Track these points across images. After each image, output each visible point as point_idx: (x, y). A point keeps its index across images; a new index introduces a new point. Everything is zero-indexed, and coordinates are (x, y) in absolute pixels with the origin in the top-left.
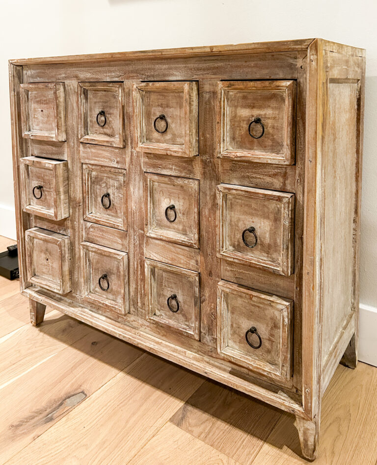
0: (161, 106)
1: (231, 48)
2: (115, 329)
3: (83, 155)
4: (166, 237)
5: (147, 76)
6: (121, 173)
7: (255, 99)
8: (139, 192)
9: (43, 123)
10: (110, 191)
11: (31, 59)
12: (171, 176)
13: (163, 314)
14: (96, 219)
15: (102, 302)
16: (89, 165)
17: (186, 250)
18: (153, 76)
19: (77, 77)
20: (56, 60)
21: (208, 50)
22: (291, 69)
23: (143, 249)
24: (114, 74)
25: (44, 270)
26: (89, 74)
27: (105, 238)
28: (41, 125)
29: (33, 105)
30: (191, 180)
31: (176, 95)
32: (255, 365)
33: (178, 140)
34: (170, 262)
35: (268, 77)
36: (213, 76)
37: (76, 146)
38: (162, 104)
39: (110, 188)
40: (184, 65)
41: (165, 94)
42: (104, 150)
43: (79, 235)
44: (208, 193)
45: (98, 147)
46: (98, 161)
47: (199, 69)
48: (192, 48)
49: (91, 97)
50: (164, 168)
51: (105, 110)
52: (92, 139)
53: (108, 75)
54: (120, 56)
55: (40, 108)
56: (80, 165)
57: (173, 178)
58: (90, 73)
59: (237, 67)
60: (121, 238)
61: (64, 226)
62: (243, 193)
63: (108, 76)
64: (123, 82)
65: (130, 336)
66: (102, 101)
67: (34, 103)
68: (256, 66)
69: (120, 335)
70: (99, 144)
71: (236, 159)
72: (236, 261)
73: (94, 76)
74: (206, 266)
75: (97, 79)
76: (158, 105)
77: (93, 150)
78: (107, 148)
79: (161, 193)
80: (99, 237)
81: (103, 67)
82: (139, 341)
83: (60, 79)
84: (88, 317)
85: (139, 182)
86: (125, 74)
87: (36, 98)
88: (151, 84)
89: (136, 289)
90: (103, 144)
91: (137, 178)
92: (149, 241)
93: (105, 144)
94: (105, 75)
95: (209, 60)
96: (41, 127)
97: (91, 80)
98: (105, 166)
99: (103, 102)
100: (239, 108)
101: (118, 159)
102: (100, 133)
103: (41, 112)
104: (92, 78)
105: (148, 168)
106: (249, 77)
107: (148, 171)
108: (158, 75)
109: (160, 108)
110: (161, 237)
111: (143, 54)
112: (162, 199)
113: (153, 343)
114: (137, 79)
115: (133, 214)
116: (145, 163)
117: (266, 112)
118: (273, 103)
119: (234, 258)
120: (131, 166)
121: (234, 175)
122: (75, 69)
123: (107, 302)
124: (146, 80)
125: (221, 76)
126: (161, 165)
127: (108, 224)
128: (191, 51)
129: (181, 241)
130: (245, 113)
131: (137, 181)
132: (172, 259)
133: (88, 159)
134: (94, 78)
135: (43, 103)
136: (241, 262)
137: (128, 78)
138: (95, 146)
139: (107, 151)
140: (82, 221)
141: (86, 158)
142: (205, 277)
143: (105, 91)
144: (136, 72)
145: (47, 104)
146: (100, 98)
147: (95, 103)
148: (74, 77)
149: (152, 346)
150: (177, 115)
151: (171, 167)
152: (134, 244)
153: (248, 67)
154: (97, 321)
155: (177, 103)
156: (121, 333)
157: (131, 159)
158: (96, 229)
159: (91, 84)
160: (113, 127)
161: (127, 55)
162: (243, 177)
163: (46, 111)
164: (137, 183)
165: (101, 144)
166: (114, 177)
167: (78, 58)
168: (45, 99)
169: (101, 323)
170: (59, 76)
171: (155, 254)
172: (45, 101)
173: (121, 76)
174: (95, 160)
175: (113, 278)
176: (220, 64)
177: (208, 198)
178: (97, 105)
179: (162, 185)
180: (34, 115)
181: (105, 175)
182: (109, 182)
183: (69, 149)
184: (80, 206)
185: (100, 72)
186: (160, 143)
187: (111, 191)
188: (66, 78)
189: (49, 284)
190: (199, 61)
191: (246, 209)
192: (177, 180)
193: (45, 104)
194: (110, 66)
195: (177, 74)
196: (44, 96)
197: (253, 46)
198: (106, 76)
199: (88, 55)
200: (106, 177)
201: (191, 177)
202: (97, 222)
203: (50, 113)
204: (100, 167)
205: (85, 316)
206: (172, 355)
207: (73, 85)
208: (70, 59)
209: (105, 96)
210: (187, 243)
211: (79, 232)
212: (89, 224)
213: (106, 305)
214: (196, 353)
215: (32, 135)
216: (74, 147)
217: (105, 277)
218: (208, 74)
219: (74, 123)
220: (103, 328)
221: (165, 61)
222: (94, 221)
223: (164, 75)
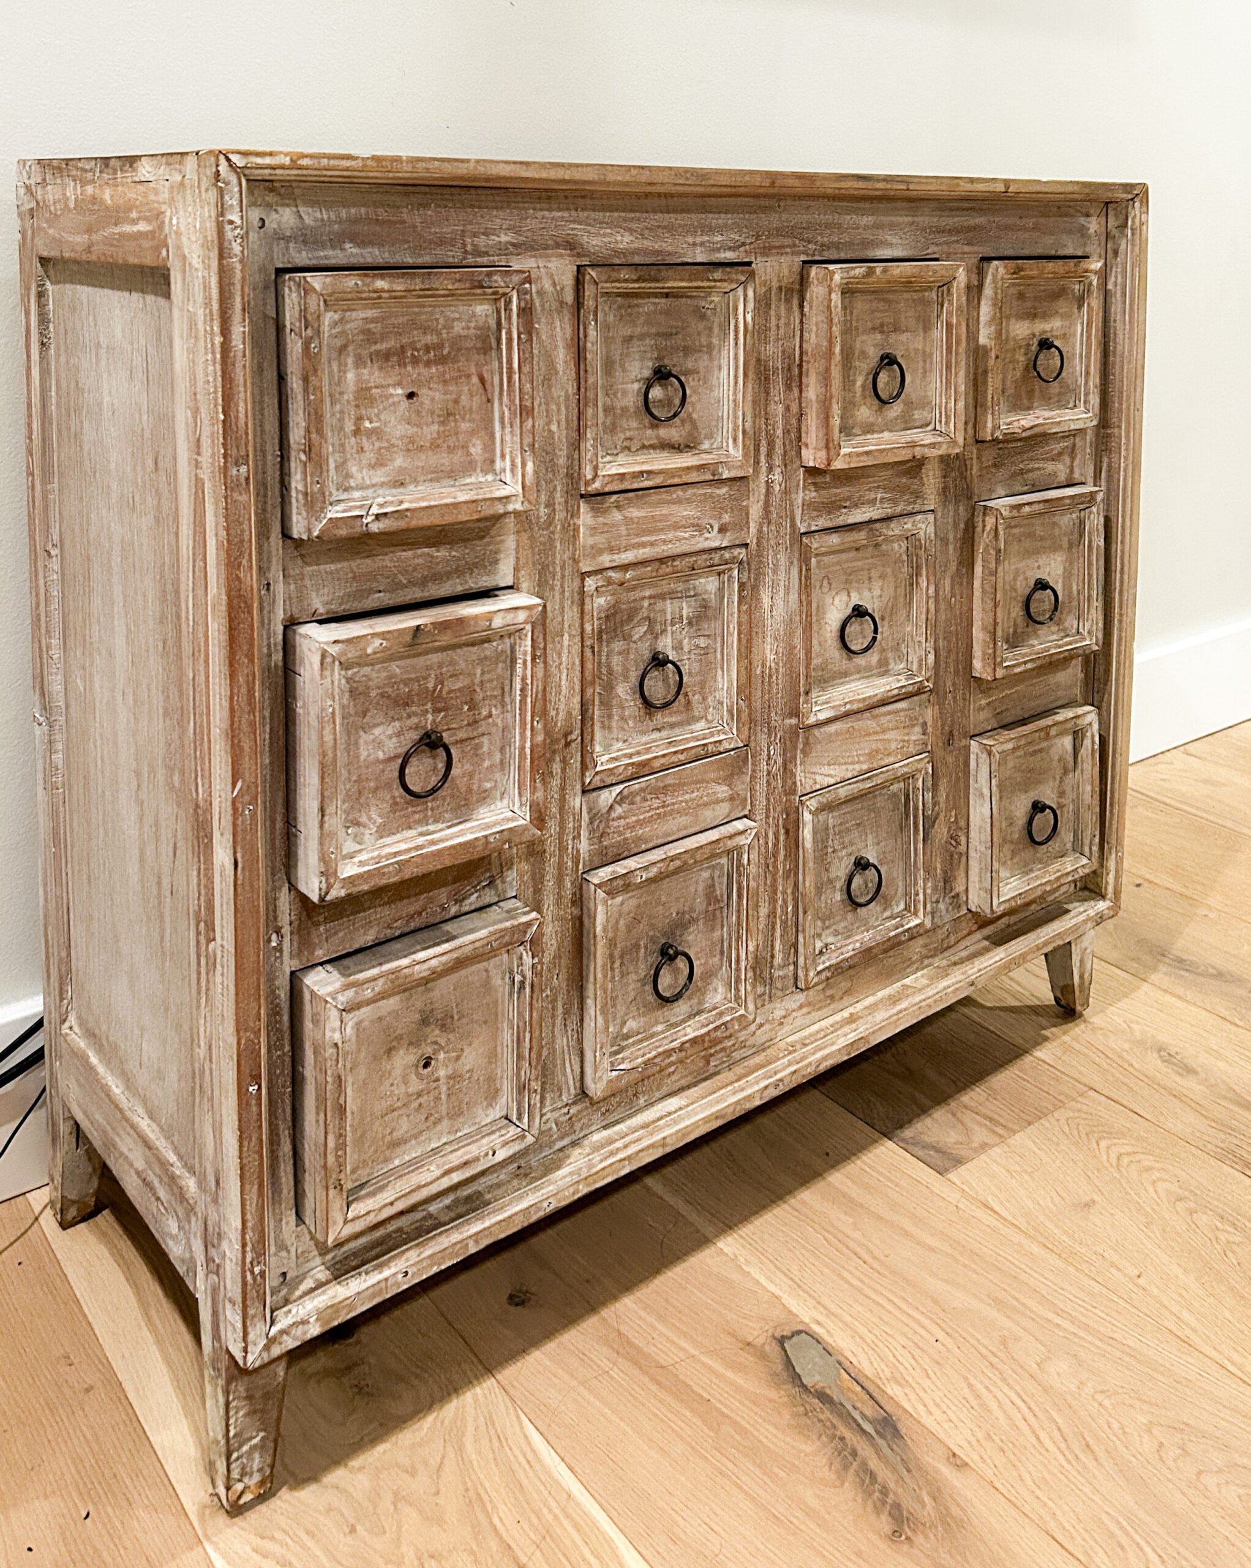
0: (880, 328)
1: (1038, 188)
2: (742, 1089)
3: (590, 541)
4: (859, 701)
5: (822, 245)
6: (733, 560)
7: (1036, 299)
8: (786, 602)
9: (412, 446)
10: (666, 645)
11: (397, 159)
12: (871, 521)
13: (830, 940)
14: (635, 759)
15: (676, 1044)
16: (611, 574)
17: (903, 710)
18: (837, 246)
19: (571, 245)
20: (544, 175)
21: (1001, 188)
22: (1083, 236)
23: (793, 775)
24: (719, 238)
25: (404, 1126)
26: (627, 238)
27: (671, 813)
28: (399, 461)
29: (350, 376)
30: (919, 517)
31: (915, 296)
32: (1053, 878)
33: (917, 415)
34: (865, 767)
35: (1053, 253)
36: (967, 249)
37: (560, 515)
38: (882, 325)
39: (664, 631)
40: (910, 219)
41: (891, 297)
42: (679, 501)
43: (561, 865)
44: (951, 537)
45: (654, 497)
46: (652, 544)
47: (940, 231)
48: (972, 180)
49: (611, 318)
50: (856, 506)
51: (666, 362)
52: (642, 473)
53: (699, 240)
54: (797, 183)
55: (399, 384)
56: (577, 583)
57: (878, 525)
58: (631, 231)
59: (1007, 227)
60: (728, 780)
61: (489, 870)
62: (1041, 506)
63: (702, 244)
64: (749, 264)
65: (790, 1064)
66: (653, 330)
67: (359, 362)
68: (1036, 228)
69: (766, 1087)
70: (669, 482)
71: (1024, 435)
72: (1029, 666)
73: (646, 244)
74: (943, 726)
75: (658, 253)
76: (874, 329)
77: (635, 513)
78: (690, 491)
79: (825, 583)
80: (650, 820)
81: (682, 211)
82: (819, 1055)
83: (486, 254)
84: (639, 1140)
85: (788, 572)
86: (758, 237)
87: (370, 337)
88: (879, 268)
89: (772, 914)
90: (685, 479)
91: (783, 559)
92: (811, 740)
93: (694, 477)
94: (690, 240)
95: (958, 209)
96: (402, 469)
97: (637, 259)
98: (673, 558)
99: (658, 334)
100: (1013, 321)
101: (726, 518)
102: (643, 447)
103: (405, 403)
104: (637, 252)
105: (813, 519)
106: (1026, 252)
107: (813, 528)
108: (850, 244)
109: (879, 336)
110: (848, 707)
111: (861, 184)
112: (829, 600)
113: (846, 1029)
114: (793, 253)
115: (768, 677)
116: (808, 506)
117: (1052, 326)
118: (1062, 306)
119: (1025, 663)
120: (765, 529)
121: (1002, 473)
122: (566, 214)
123: (688, 1030)
124: (817, 258)
125: (981, 249)
126: (848, 499)
127: (682, 757)
128: (969, 187)
129: (896, 692)
130: (1021, 329)
131: (782, 568)
132: (871, 755)
133: (611, 550)
134: (646, 252)
135: (415, 361)
136: (1039, 663)
137: (766, 251)
138: (643, 496)
139: (689, 501)
140: (576, 801)
141: (601, 552)
142: (939, 753)
143: (667, 295)
144: (791, 232)
145: (442, 360)
146: (648, 322)
147: (628, 340)
148: (558, 245)
149: (852, 1037)
150: (916, 350)
151: (872, 495)
152: (769, 773)
153: (1023, 228)
154: (676, 1122)
155: (918, 319)
156: (766, 1082)
157: (767, 504)
158: (638, 798)
159: (643, 271)
160: (695, 416)
161: (818, 184)
162: (1014, 475)
163: (438, 396)
164: (782, 575)
165: (677, 481)
166: (680, 587)
167: (644, 179)
168: (430, 339)
169: (689, 1115)
170: (481, 241)
171: (826, 770)
172: (427, 349)
173: (743, 244)
174: (643, 545)
175: (690, 938)
176: (979, 220)
177: (951, 547)
178: (636, 347)
179: (826, 559)
180: (359, 419)
181: (647, 593)
182: (664, 612)
183: (525, 536)
184: (567, 744)
185: (670, 229)
186: (873, 432)
187: (669, 641)
188: (518, 248)
189: (456, 1159)
190: (940, 210)
191: (1027, 544)
192: (888, 528)
193: (428, 363)
194: (705, 210)
195: (894, 241)
196: (425, 330)
197: (1070, 189)
198: (694, 244)
199: (687, 170)
200: (650, 597)
201: (917, 507)
202: (642, 770)
203: (456, 401)
204: (656, 565)
205: (626, 1146)
206: (900, 1012)
207: (551, 276)
208: (611, 177)
209: (667, 313)
210: (910, 688)
211: (562, 849)
212: (606, 797)
213: (694, 1041)
214: (917, 970)
215: (378, 517)
216: (550, 521)
217: (668, 954)
218: (957, 242)
219: (554, 428)
220: (706, 1120)
221: (867, 205)
222: (630, 770)
223: (866, 244)
